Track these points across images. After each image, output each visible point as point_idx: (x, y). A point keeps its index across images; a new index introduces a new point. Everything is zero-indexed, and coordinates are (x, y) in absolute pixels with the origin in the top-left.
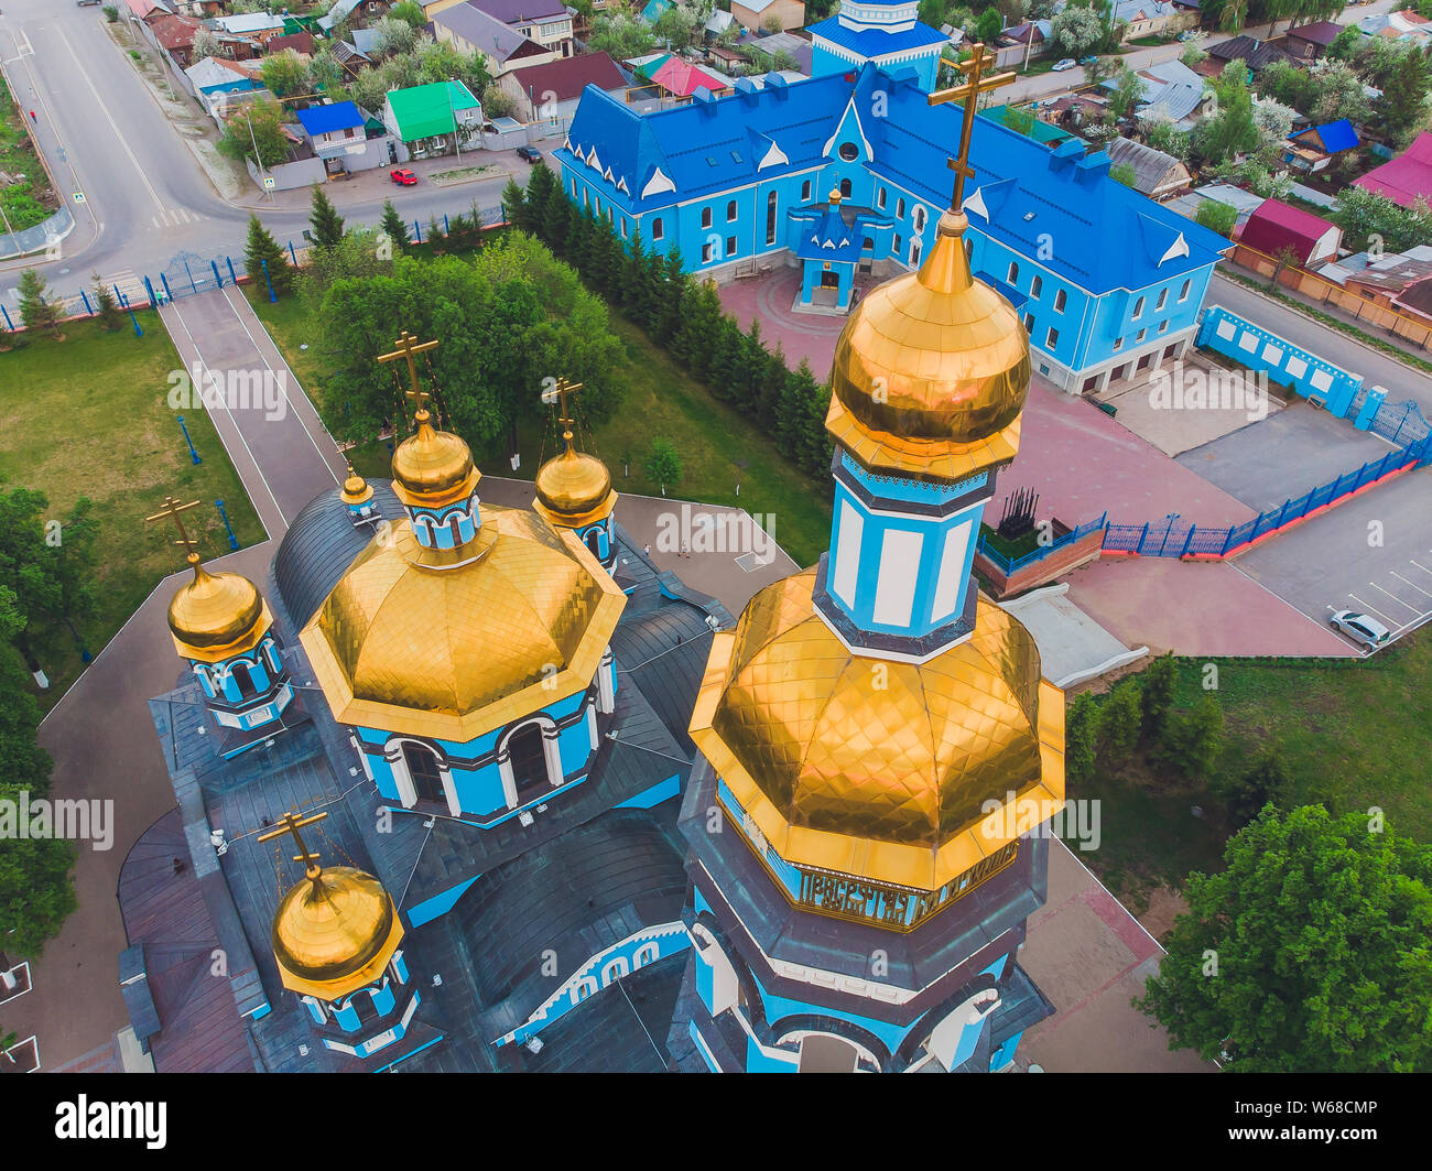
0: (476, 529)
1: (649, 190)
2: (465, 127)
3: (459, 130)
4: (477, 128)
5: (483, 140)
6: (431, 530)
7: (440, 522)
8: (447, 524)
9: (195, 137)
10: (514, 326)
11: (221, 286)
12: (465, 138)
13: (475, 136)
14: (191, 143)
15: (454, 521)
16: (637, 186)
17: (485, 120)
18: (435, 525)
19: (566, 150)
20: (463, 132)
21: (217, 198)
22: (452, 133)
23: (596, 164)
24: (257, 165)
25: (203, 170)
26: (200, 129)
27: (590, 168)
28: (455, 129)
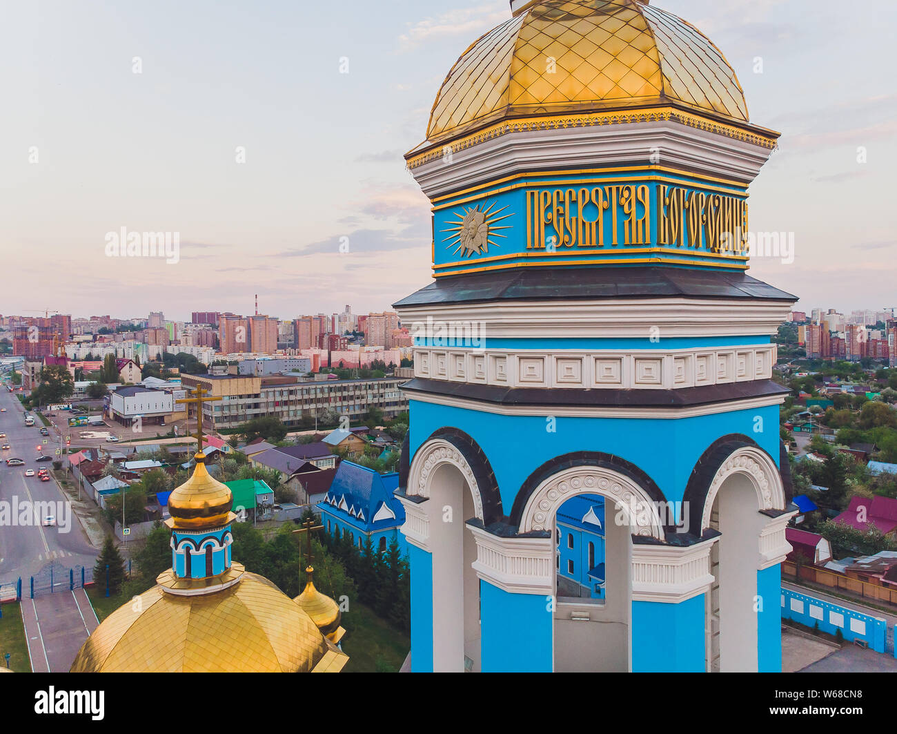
0: (226, 568)
1: (378, 517)
2: (262, 505)
3: (258, 507)
4: (269, 506)
5: (272, 514)
6: (189, 556)
7: (198, 548)
8: (203, 551)
9: (85, 517)
10: (278, 562)
11: (72, 589)
12: (261, 512)
13: (267, 512)
14: (82, 520)
15: (209, 548)
16: (370, 514)
17: (275, 502)
18: (193, 551)
19: (326, 502)
20: (261, 508)
21: (87, 543)
22: (253, 509)
23: (345, 507)
24: (122, 523)
25: (84, 531)
26: (89, 513)
27: (340, 510)
28: (255, 506)
